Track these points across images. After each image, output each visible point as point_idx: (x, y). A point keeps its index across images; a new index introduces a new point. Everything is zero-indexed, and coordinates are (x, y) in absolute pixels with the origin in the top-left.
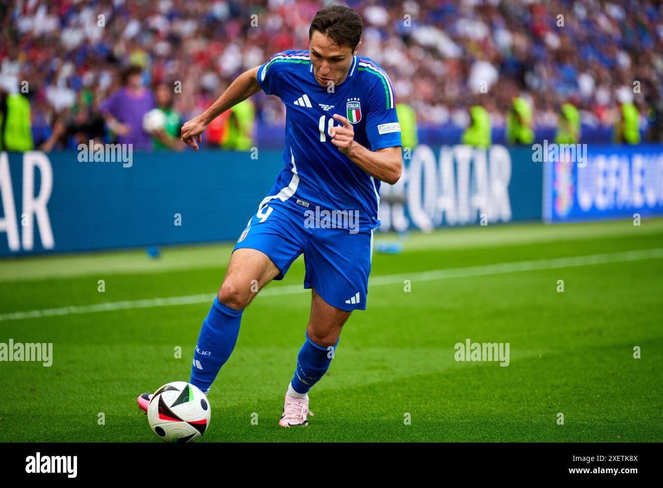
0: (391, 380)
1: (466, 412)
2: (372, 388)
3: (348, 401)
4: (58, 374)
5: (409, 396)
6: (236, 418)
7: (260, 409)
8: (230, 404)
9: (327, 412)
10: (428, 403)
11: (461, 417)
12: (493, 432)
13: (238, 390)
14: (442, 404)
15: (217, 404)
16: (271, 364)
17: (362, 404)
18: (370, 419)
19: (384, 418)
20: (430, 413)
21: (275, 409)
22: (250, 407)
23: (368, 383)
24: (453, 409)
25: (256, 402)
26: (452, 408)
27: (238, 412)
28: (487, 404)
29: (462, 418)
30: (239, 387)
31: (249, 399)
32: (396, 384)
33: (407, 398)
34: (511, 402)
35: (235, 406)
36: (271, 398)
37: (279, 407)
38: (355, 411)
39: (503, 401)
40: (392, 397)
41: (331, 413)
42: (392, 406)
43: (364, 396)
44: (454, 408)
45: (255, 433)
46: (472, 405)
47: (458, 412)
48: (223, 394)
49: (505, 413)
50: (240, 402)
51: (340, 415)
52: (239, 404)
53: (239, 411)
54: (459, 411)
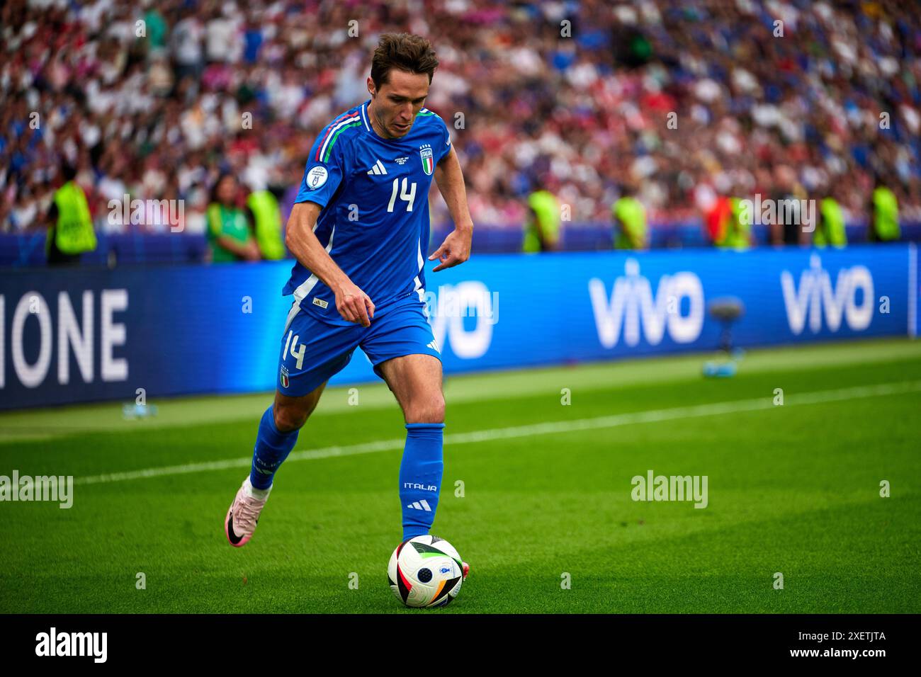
0: (716, 528)
1: (805, 565)
2: (693, 538)
3: (664, 554)
4: (316, 528)
5: (737, 547)
6: (527, 577)
7: (558, 566)
8: (521, 559)
9: (638, 568)
10: (760, 555)
11: (800, 570)
12: (837, 588)
13: (530, 543)
14: (776, 555)
15: (506, 560)
16: (572, 511)
17: (680, 557)
18: (689, 575)
19: (707, 574)
20: (761, 567)
21: (576, 565)
22: (544, 564)
23: (689, 532)
24: (790, 562)
25: (553, 556)
26: (788, 560)
27: (531, 570)
28: (831, 555)
29: (800, 572)
30: (532, 539)
31: (545, 554)
32: (722, 532)
33: (735, 549)
34: (862, 552)
35: (527, 562)
36: (571, 552)
37: (580, 562)
38: (672, 566)
39: (851, 550)
40: (717, 548)
41: (643, 569)
42: (716, 559)
43: (683, 547)
44: (792, 560)
45: (549, 594)
46: (813, 557)
47: (796, 565)
48: (513, 548)
49: (853, 565)
50: (534, 557)
51: (654, 571)
52: (532, 559)
53: (533, 569)
54: (797, 563)
